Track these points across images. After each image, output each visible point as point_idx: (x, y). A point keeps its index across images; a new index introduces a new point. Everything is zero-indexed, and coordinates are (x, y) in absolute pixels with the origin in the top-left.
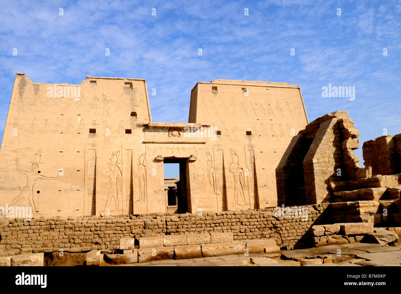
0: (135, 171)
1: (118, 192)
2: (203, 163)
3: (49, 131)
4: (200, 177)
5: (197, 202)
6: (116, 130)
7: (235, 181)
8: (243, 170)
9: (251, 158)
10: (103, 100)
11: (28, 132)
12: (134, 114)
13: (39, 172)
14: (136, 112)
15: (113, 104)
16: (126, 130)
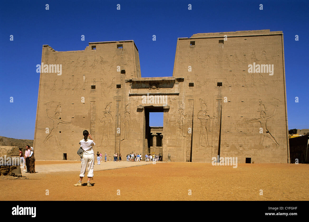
0: (123, 118)
1: (110, 133)
2: (175, 112)
3: (65, 89)
4: (172, 123)
5: (167, 142)
6: (110, 86)
7: (201, 126)
10: (101, 62)
11: (52, 90)
12: (123, 72)
13: (60, 118)
14: (125, 70)
15: (108, 65)
16: (117, 85)
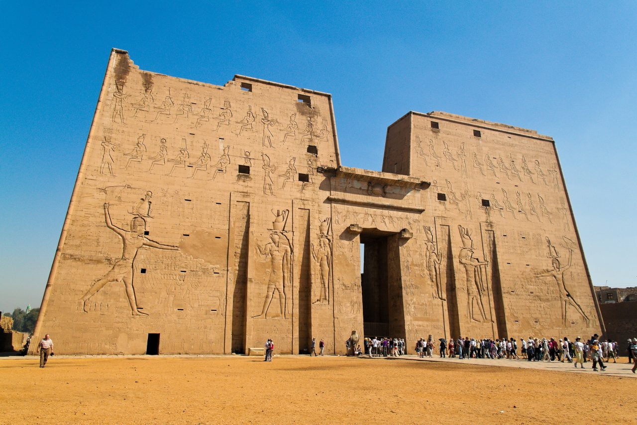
0: (315, 247)
1: (286, 282)
2: (420, 245)
3: (168, 161)
4: (417, 268)
5: (413, 310)
6: (284, 173)
7: (467, 279)
8: (479, 262)
9: (490, 244)
11: (129, 157)
12: (312, 150)
13: (147, 233)
14: (316, 147)
15: (279, 128)
16: (299, 174)
